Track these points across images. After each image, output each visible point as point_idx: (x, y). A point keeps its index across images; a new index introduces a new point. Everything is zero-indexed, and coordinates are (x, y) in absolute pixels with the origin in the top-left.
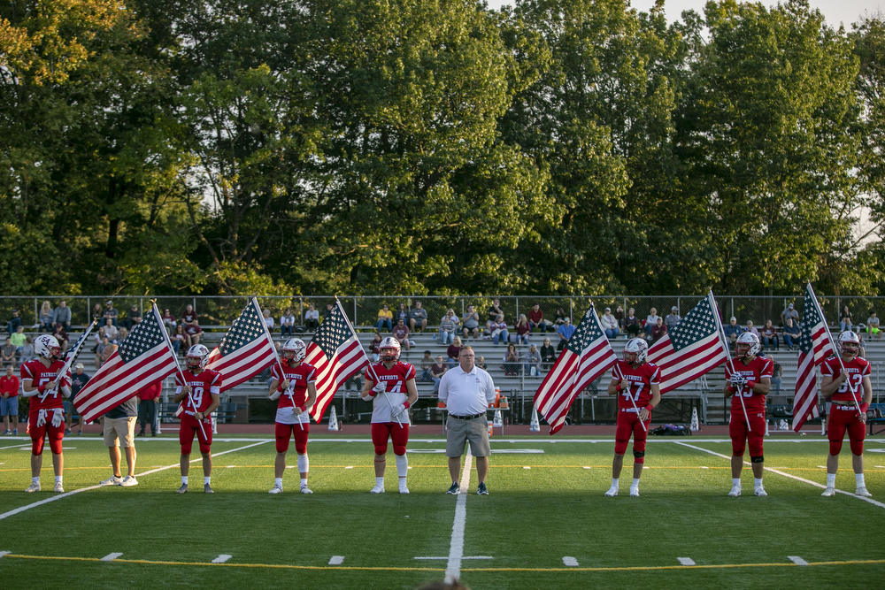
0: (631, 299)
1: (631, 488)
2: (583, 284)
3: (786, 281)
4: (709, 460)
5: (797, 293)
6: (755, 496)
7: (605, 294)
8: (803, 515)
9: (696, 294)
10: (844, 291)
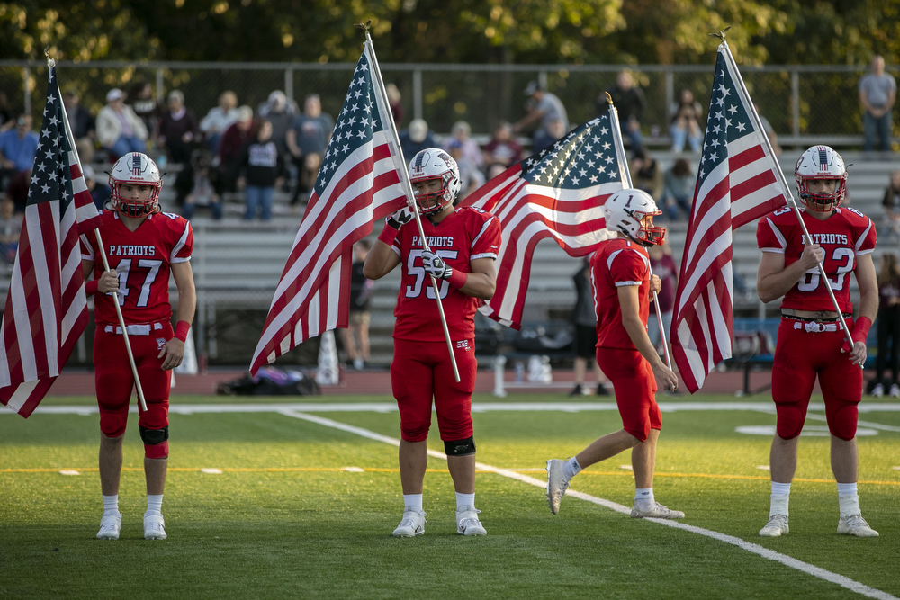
0: (175, 72)
1: (147, 520)
2: (54, 33)
3: (546, 31)
4: (365, 452)
5: (570, 60)
6: (455, 534)
7: (109, 56)
8: (592, 580)
9: (332, 60)
10: (683, 56)
